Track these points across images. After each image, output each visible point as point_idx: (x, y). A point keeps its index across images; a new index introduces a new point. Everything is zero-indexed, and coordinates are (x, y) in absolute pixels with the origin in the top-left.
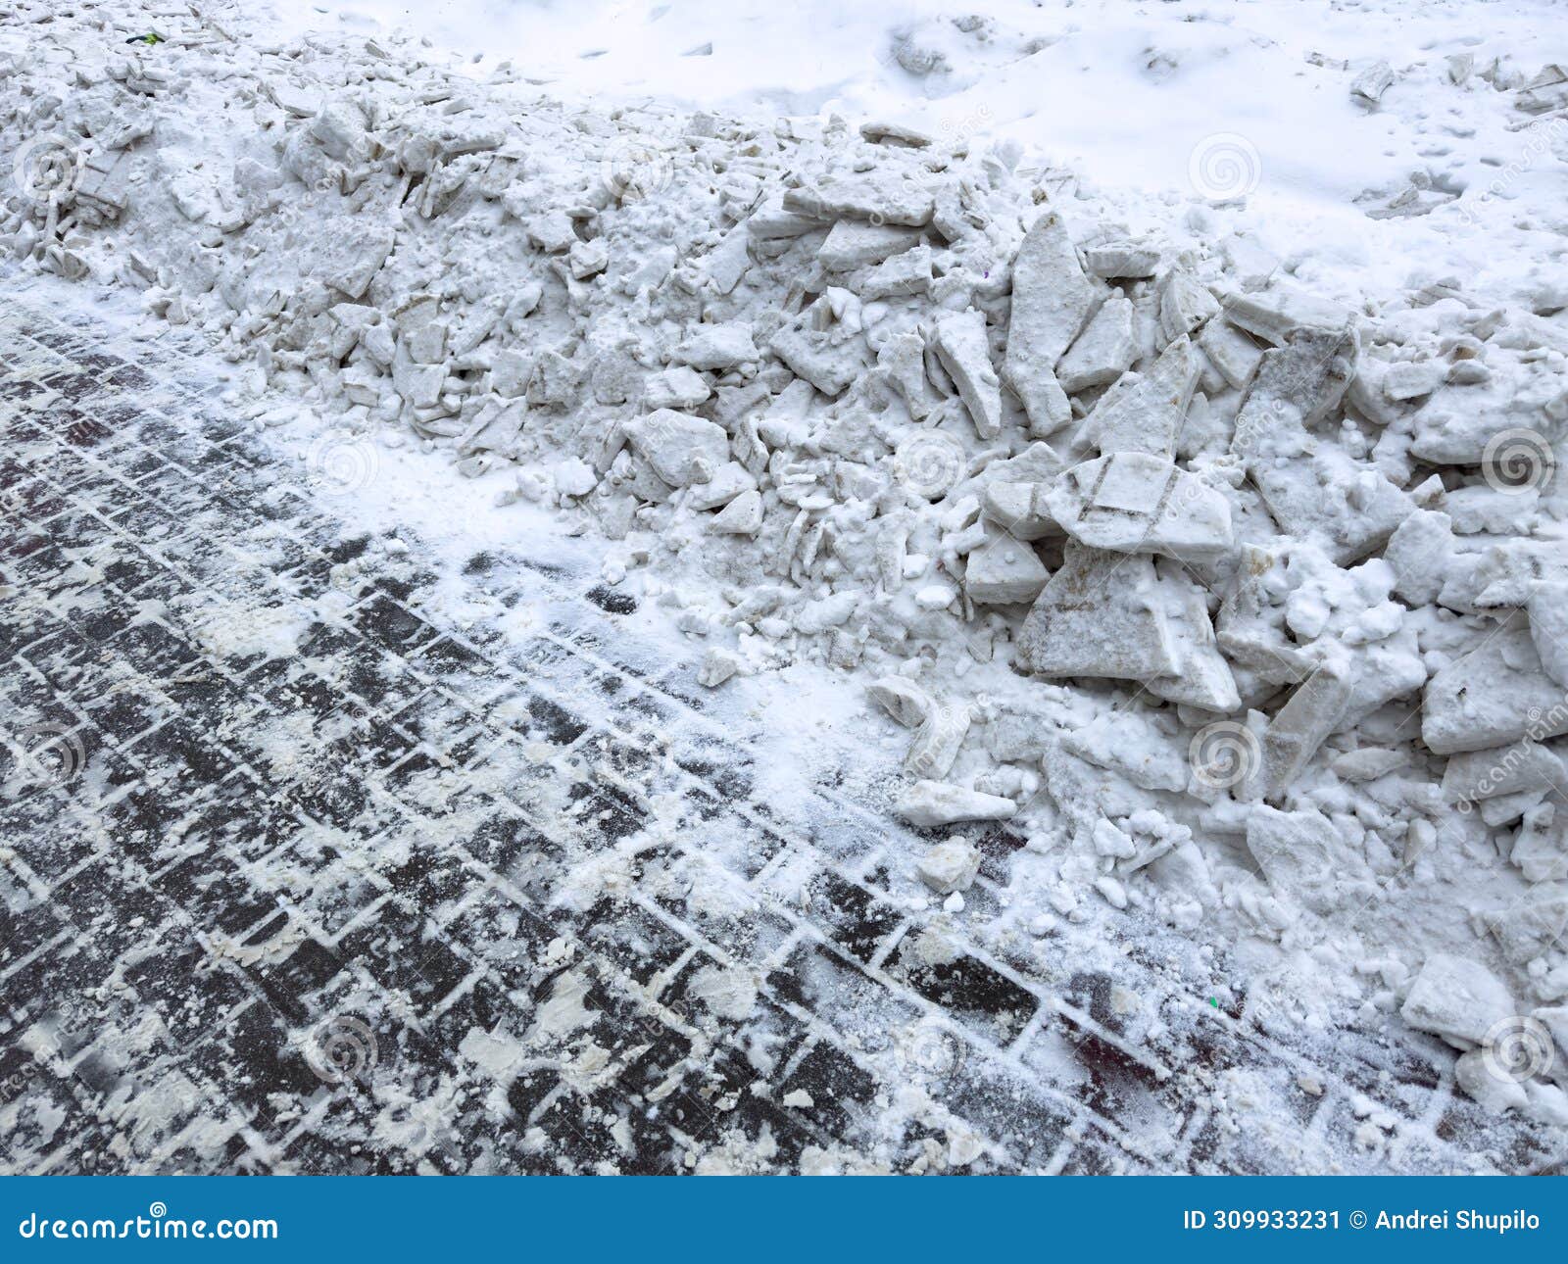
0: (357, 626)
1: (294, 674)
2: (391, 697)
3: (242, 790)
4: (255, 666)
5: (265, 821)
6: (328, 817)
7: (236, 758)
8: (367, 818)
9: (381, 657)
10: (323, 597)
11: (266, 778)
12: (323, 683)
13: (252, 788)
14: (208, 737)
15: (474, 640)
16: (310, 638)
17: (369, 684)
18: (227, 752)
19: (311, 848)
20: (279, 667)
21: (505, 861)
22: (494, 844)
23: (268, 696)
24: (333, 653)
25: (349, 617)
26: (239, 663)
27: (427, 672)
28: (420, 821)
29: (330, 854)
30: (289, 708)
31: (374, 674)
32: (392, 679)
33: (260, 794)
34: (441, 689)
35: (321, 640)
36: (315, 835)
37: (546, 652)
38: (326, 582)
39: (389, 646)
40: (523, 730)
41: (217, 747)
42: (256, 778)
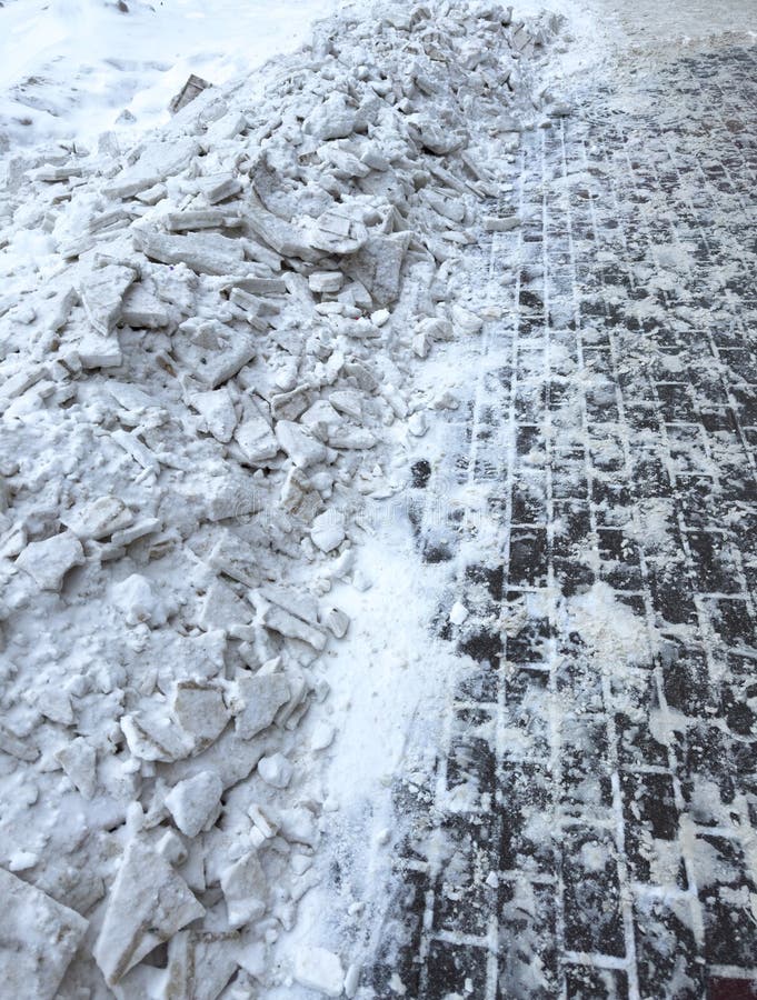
0: (546, 573)
1: (611, 565)
2: (576, 509)
3: (693, 515)
4: (629, 593)
5: (693, 490)
6: (662, 470)
7: (684, 538)
8: (645, 457)
9: (556, 539)
10: (541, 615)
11: (675, 513)
12: (601, 546)
13: (687, 513)
14: (690, 562)
15: (503, 508)
16: (580, 587)
17: (578, 527)
18: (686, 545)
19: (681, 462)
20: (613, 579)
21: (610, 405)
22: (607, 412)
23: (637, 562)
24: (578, 563)
25: (543, 584)
26: (637, 605)
27: (545, 509)
28: (625, 440)
29: (674, 455)
30: (633, 543)
31: (570, 530)
32: (566, 520)
33: (685, 505)
34: (550, 495)
35: (574, 581)
36: (673, 468)
37: (486, 471)
38: (526, 630)
39: (546, 542)
40: (542, 446)
41: (689, 552)
42: (681, 516)
